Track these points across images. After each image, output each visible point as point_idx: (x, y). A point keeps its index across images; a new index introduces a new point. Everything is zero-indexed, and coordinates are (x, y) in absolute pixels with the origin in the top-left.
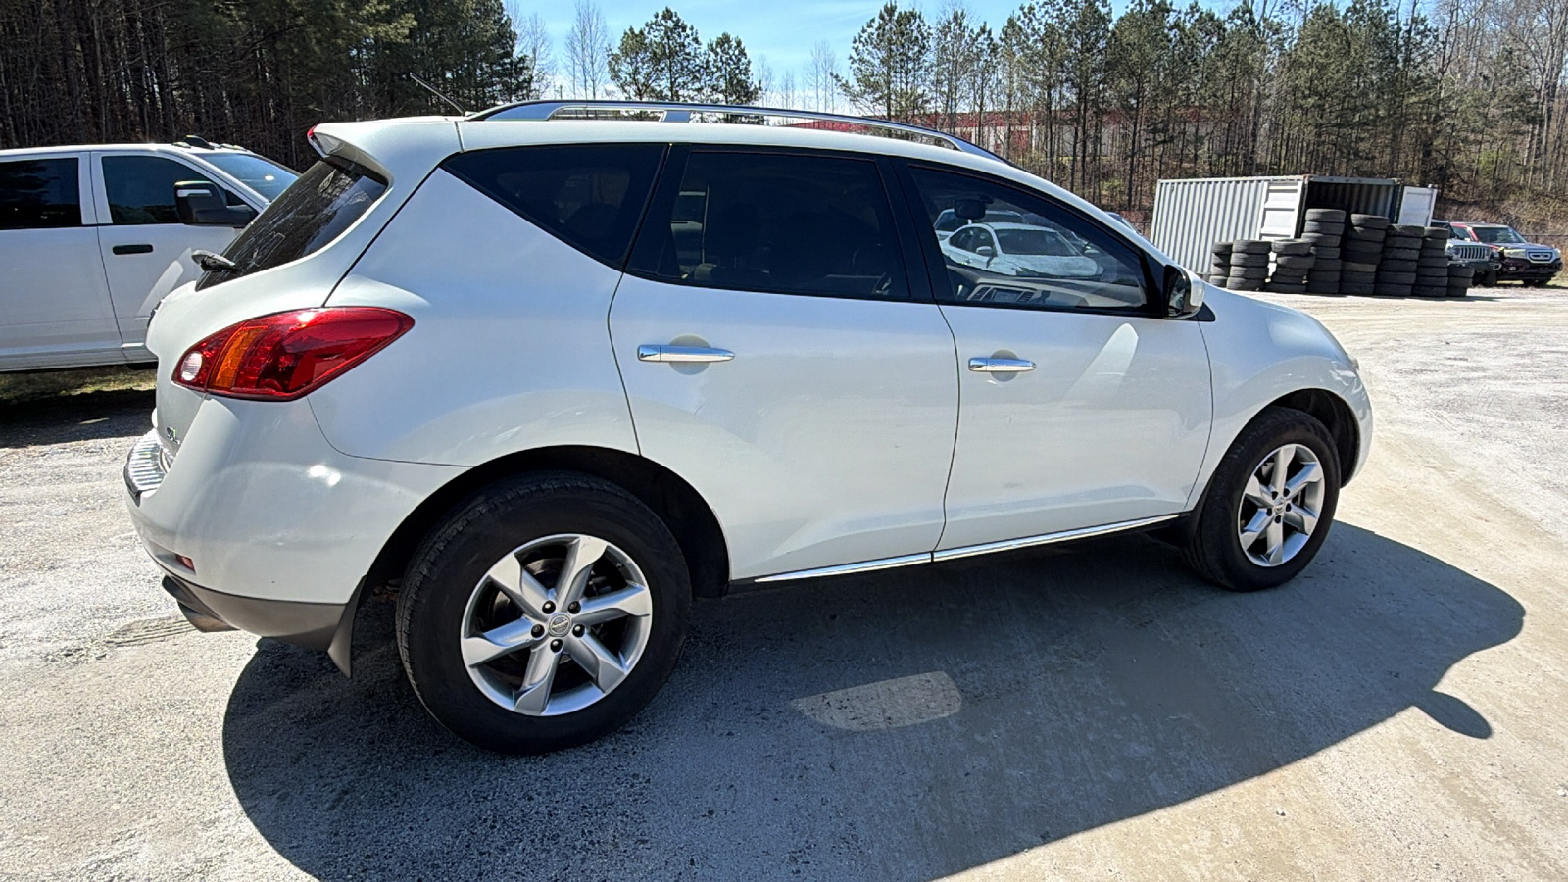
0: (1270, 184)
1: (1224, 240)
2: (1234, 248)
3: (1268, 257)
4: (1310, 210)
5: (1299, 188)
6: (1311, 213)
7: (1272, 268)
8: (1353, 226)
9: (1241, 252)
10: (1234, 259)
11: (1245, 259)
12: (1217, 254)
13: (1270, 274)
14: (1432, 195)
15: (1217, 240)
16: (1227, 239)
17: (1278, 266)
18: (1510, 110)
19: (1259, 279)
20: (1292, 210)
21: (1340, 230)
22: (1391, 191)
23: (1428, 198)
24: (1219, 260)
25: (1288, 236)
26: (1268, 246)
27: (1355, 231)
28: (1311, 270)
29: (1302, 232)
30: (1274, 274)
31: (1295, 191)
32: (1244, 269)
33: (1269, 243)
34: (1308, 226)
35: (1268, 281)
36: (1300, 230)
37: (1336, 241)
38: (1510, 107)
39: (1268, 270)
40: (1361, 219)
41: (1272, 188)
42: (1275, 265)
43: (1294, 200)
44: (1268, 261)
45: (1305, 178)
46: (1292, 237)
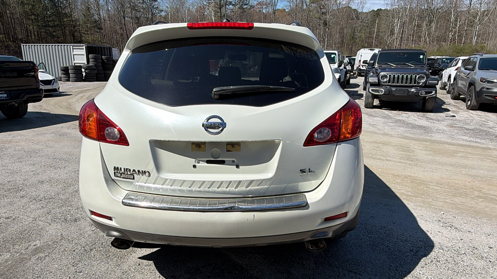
0: (73, 46)
1: (65, 65)
2: (69, 68)
3: (82, 71)
4: (90, 55)
5: (84, 47)
6: (90, 56)
7: (84, 74)
8: (103, 60)
9: (73, 69)
10: (70, 71)
11: (74, 71)
12: (62, 70)
13: (84, 76)
14: (118, 50)
15: (62, 65)
16: (66, 65)
17: (86, 73)
18: (93, 25)
19: (81, 78)
20: (84, 55)
21: (100, 61)
22: (108, 49)
23: (117, 51)
24: (64, 72)
25: (85, 63)
26: (80, 67)
27: (105, 61)
28: (96, 74)
29: (89, 62)
30: (85, 76)
31: (83, 49)
32: (75, 75)
33: (81, 66)
34: (91, 60)
35: (84, 78)
36: (88, 61)
37: (100, 64)
38: (93, 24)
39: (83, 75)
40: (105, 58)
41: (74, 48)
42: (85, 73)
43: (84, 52)
44: (82, 72)
45: (85, 45)
46: (86, 64)
